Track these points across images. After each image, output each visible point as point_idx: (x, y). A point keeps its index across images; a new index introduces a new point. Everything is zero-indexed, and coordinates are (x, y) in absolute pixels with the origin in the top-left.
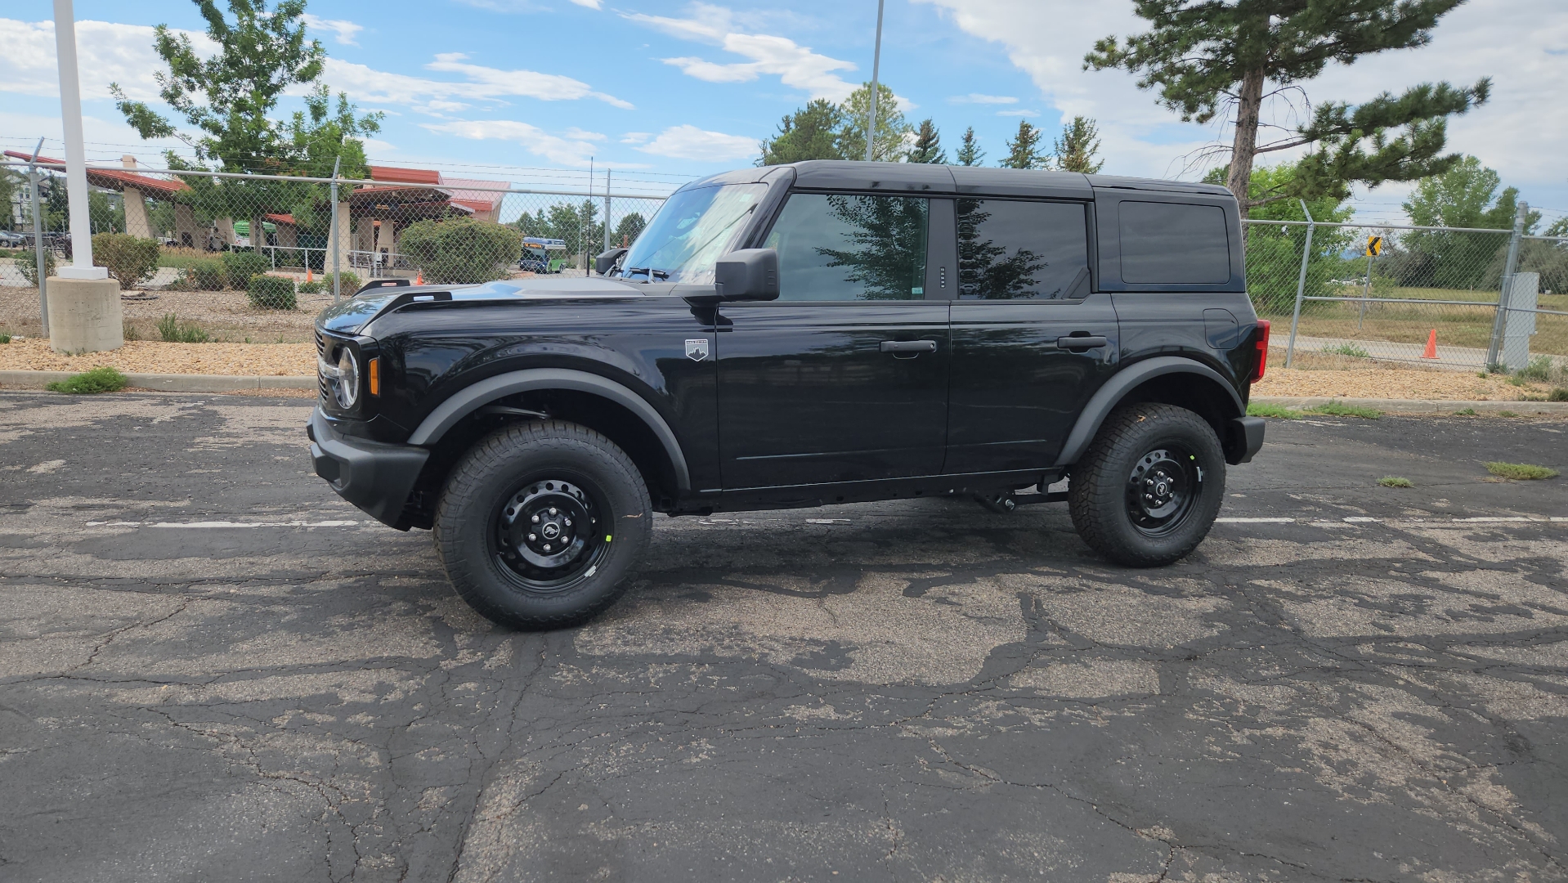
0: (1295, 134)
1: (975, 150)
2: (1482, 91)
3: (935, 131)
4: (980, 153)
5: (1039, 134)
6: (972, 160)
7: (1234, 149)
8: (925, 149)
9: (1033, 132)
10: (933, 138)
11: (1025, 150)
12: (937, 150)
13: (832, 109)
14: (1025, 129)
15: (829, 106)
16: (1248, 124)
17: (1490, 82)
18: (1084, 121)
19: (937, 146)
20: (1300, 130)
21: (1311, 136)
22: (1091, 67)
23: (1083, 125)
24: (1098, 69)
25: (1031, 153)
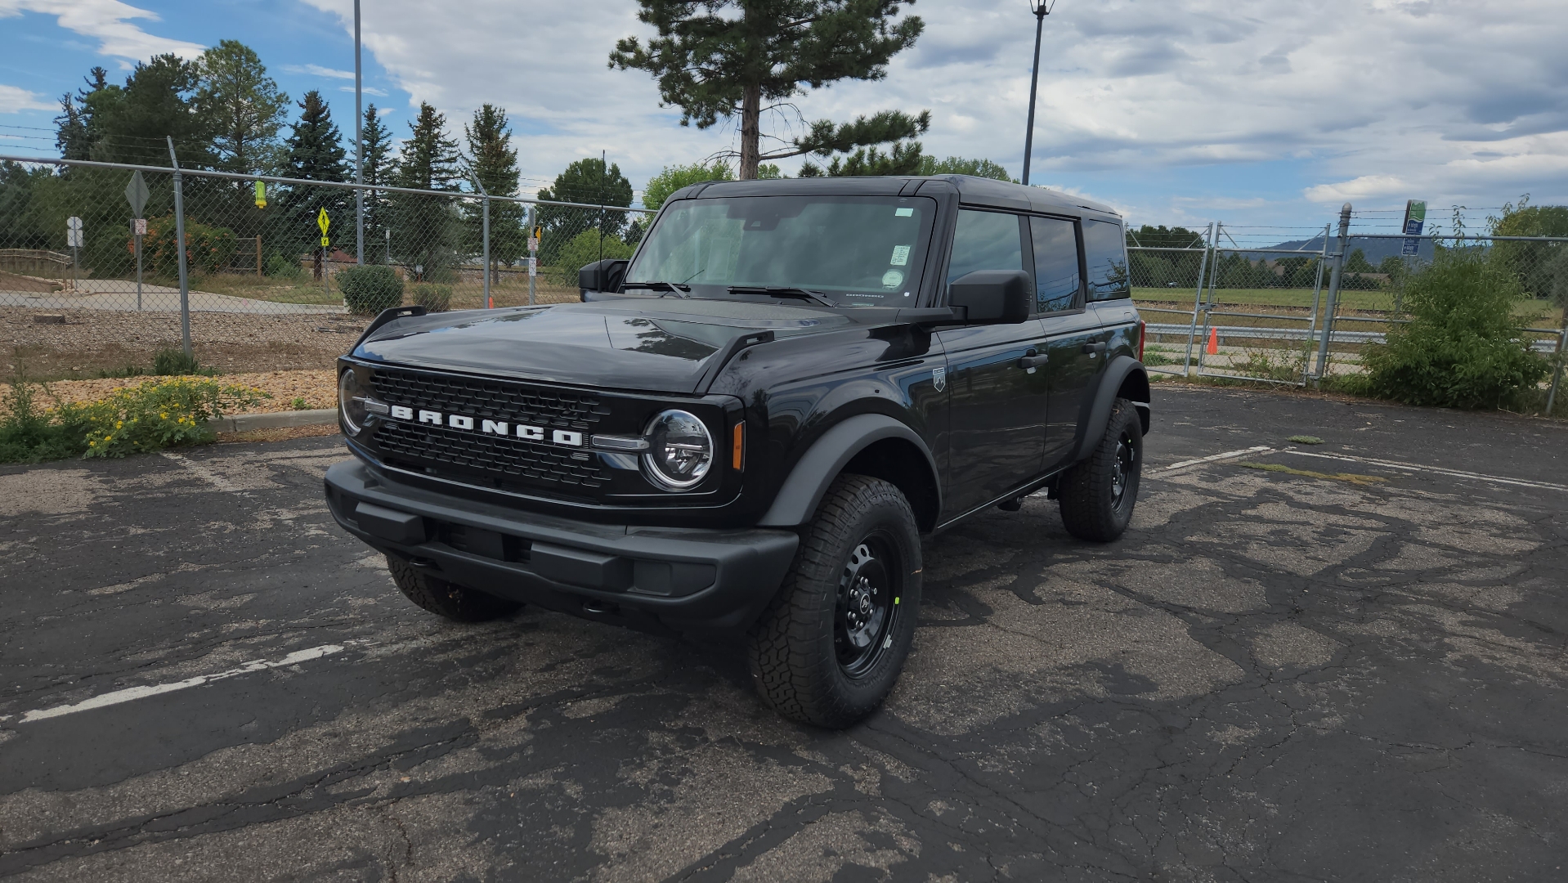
0: (792, 145)
1: (379, 129)
2: (924, 120)
3: (324, 104)
4: (385, 133)
5: (443, 118)
6: (378, 140)
7: (742, 155)
8: (315, 123)
9: (436, 115)
10: (322, 112)
11: (429, 132)
12: (330, 125)
13: (186, 67)
14: (427, 111)
15: (182, 63)
16: (751, 133)
17: (929, 115)
18: (493, 109)
19: (328, 120)
20: (796, 143)
21: (805, 148)
22: (617, 66)
23: (492, 113)
24: (623, 68)
25: (437, 136)
